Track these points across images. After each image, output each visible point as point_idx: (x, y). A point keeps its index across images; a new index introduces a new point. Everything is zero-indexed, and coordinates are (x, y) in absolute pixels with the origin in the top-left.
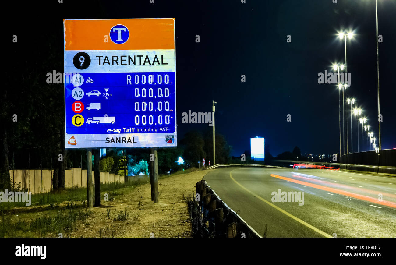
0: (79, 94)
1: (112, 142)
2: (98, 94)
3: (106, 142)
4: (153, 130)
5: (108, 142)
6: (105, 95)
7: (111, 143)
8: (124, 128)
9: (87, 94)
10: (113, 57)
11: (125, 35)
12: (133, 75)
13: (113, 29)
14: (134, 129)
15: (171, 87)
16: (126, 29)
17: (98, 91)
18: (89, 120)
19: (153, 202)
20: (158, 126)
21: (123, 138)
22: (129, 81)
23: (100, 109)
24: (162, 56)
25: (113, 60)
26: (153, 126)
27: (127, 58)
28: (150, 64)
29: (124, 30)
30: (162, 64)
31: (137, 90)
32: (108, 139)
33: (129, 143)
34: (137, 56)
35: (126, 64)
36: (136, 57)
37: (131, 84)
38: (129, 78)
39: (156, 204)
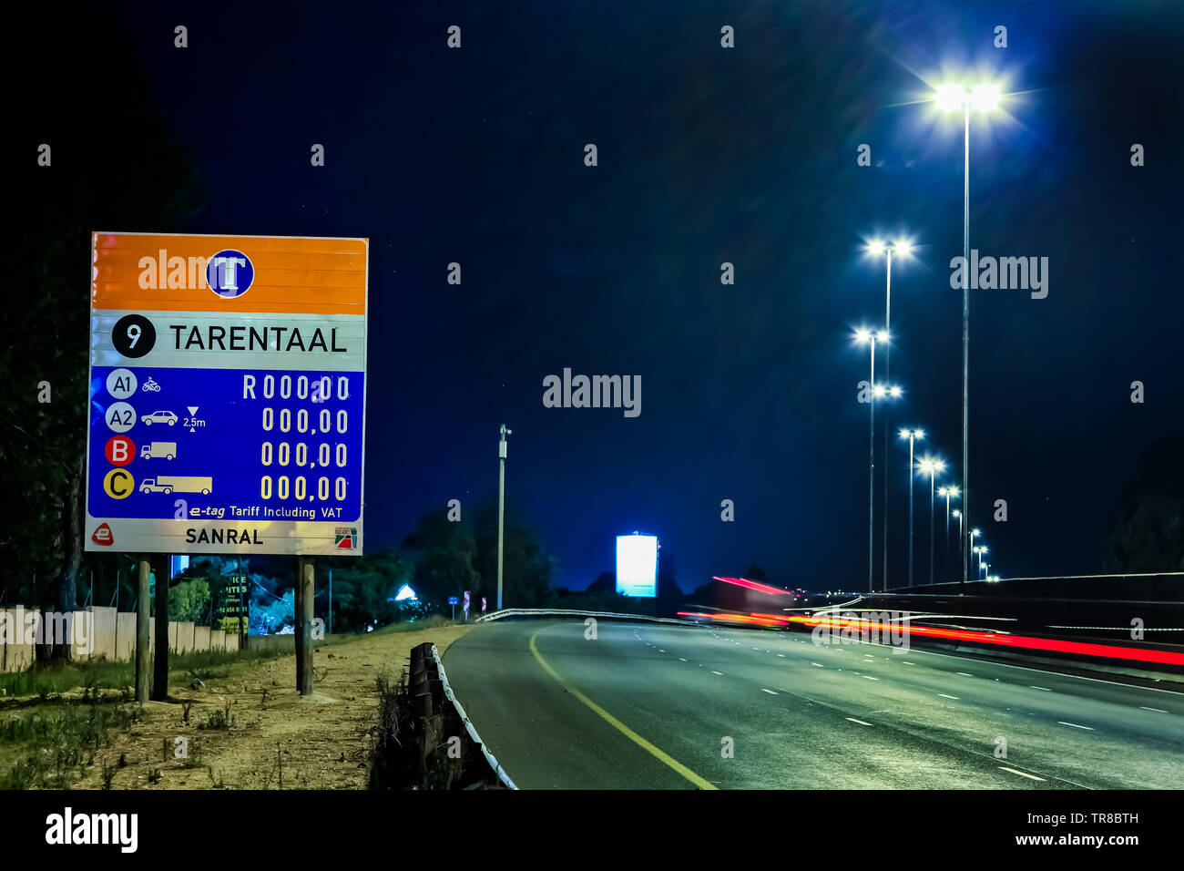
0: (123, 418)
1: (201, 539)
2: (172, 419)
4: (306, 513)
5: (191, 539)
6: (190, 423)
7: (199, 542)
8: (233, 507)
9: (144, 418)
10: (212, 328)
11: (244, 277)
12: (260, 375)
14: (257, 510)
15: (352, 405)
16: (247, 262)
17: (171, 413)
18: (146, 483)
19: (299, 692)
20: (318, 505)
21: (229, 531)
22: (248, 390)
23: (175, 456)
24: (334, 331)
25: (211, 338)
26: (305, 504)
27: (246, 334)
28: (303, 349)
29: (243, 262)
30: (334, 349)
31: (268, 412)
32: (191, 533)
33: (245, 543)
34: (273, 329)
35: (243, 348)
36: (269, 330)
37: (253, 397)
38: (250, 382)
39: (305, 697)
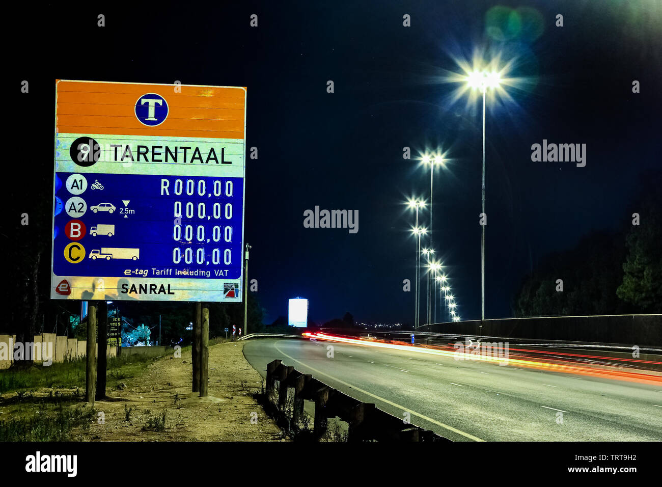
0: (78, 208)
1: (132, 291)
2: (112, 209)
3: (122, 292)
4: (204, 273)
5: (125, 290)
6: (124, 211)
7: (130, 293)
8: (154, 269)
9: (92, 208)
10: (139, 147)
11: (161, 112)
12: (172, 179)
13: (140, 101)
14: (170, 271)
15: (236, 201)
16: (164, 102)
17: (111, 204)
18: (94, 252)
19: (198, 394)
20: (212, 268)
21: (151, 285)
22: (164, 189)
23: (113, 234)
24: (223, 150)
25: (139, 153)
26: (203, 267)
27: (163, 150)
28: (202, 162)
29: (160, 102)
30: (223, 162)
31: (178, 205)
32: (125, 286)
33: (162, 293)
34: (181, 148)
35: (161, 161)
36: (179, 149)
37: (168, 194)
38: (165, 184)
39: (203, 398)
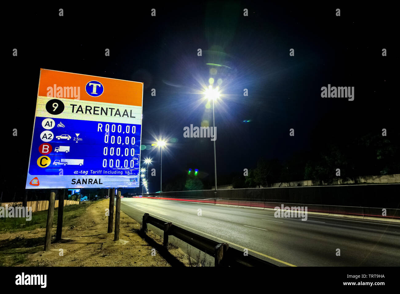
0: (48, 137)
2: (69, 138)
3: (72, 183)
4: (119, 172)
5: (74, 183)
6: (76, 139)
7: (77, 184)
8: (92, 171)
9: (57, 137)
10: (87, 107)
11: (100, 90)
12: (104, 124)
13: (89, 84)
14: (101, 171)
15: (137, 136)
16: (101, 85)
17: (68, 135)
18: (56, 161)
21: (89, 179)
22: (100, 129)
23: (69, 151)
24: (131, 111)
25: (86, 110)
26: (119, 169)
27: (100, 109)
28: (120, 116)
29: (100, 85)
30: (131, 117)
31: (107, 137)
32: (74, 180)
33: (96, 184)
34: (109, 108)
35: (98, 114)
37: (101, 131)
38: (100, 126)
39: (117, 242)
